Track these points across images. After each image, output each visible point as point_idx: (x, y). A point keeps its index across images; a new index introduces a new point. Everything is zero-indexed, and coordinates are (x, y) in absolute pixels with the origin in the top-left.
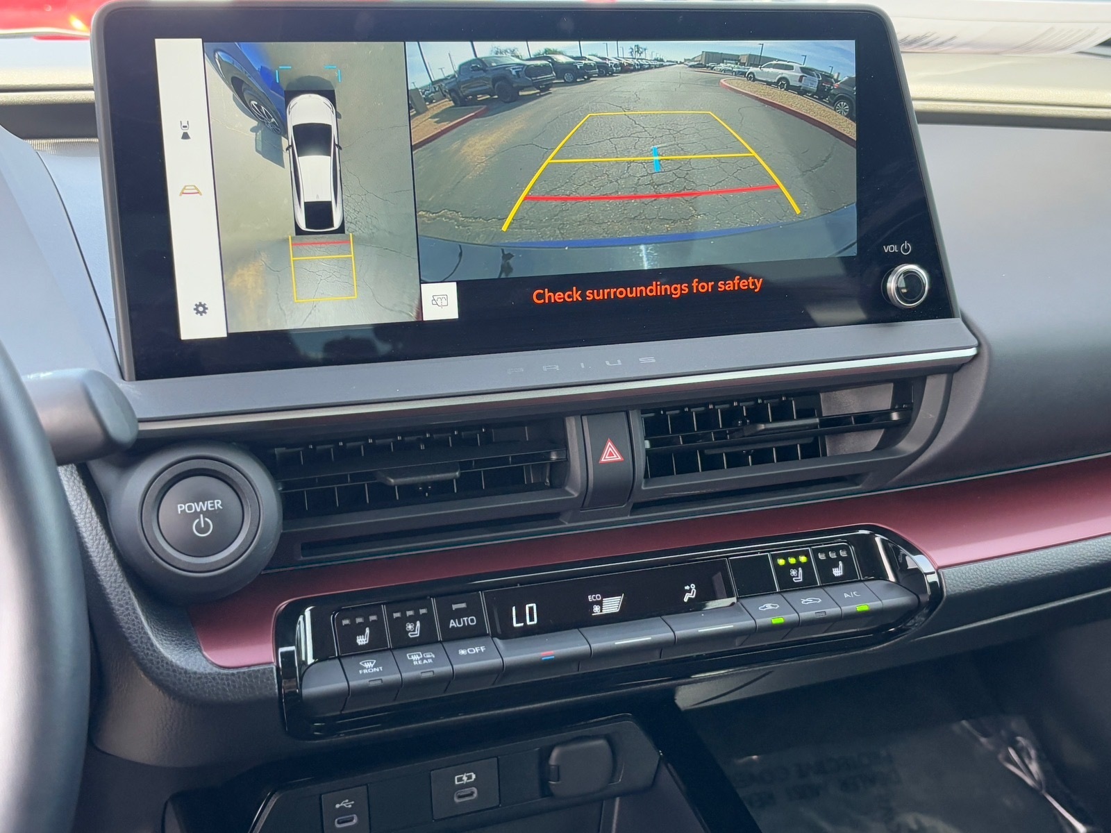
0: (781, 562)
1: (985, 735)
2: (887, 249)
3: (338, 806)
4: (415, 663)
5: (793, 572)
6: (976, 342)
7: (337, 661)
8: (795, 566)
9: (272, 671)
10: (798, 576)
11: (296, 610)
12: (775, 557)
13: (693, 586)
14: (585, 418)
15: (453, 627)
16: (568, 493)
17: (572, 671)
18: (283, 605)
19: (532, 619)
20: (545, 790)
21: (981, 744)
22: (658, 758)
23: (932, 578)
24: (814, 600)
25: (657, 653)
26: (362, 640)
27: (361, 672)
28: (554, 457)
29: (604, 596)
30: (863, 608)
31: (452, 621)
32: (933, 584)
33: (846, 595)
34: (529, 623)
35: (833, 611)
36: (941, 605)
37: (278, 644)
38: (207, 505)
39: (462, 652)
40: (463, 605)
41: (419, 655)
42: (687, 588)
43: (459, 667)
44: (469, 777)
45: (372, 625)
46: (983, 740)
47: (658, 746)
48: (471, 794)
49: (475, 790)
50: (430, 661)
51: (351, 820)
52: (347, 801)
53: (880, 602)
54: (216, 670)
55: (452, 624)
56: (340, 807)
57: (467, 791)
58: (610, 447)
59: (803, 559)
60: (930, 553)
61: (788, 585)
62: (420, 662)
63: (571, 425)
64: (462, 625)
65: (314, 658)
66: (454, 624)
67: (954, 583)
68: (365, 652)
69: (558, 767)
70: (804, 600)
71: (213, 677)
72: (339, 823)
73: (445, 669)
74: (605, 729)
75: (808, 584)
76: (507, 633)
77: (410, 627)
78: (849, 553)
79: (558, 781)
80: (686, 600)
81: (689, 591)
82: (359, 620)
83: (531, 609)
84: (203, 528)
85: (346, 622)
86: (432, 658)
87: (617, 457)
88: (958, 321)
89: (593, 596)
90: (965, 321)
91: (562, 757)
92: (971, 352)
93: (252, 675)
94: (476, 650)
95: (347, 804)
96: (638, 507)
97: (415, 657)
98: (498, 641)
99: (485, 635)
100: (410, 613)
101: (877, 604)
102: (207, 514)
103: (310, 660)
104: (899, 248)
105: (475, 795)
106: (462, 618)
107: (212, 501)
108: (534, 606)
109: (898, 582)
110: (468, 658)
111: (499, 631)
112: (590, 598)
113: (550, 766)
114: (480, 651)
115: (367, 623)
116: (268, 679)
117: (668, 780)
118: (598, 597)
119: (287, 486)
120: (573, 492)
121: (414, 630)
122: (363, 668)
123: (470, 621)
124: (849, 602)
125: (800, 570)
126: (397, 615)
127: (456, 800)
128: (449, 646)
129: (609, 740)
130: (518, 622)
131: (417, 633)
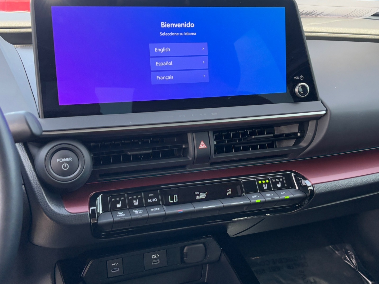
0: (260, 182)
2: (295, 78)
3: (112, 265)
4: (136, 213)
5: (264, 186)
6: (325, 109)
7: (110, 212)
8: (265, 184)
9: (88, 214)
10: (265, 187)
11: (96, 196)
12: (258, 181)
13: (230, 190)
14: (194, 134)
15: (149, 202)
16: (188, 159)
17: (189, 217)
18: (92, 194)
19: (176, 200)
20: (182, 261)
21: (336, 254)
22: (221, 251)
23: (311, 188)
24: (271, 195)
25: (218, 211)
26: (118, 206)
27: (118, 216)
28: (184, 147)
29: (200, 193)
30: (287, 197)
31: (149, 200)
32: (311, 190)
33: (281, 193)
34: (175, 201)
35: (277, 198)
36: (314, 197)
37: (90, 206)
38: (67, 159)
39: (152, 210)
40: (152, 195)
41: (137, 211)
42: (228, 190)
43: (151, 214)
44: (157, 256)
45: (122, 201)
46: (337, 252)
47: (221, 247)
48: (158, 262)
49: (159, 260)
50: (141, 212)
51: (117, 270)
52: (115, 263)
54: (69, 214)
55: (149, 201)
56: (113, 265)
57: (156, 261)
58: (202, 143)
59: (267, 181)
60: (310, 179)
61: (262, 189)
62: (138, 213)
63: (190, 136)
64: (152, 201)
65: (102, 211)
66: (150, 201)
67: (318, 189)
68: (120, 209)
69: (187, 253)
70: (267, 195)
71: (68, 216)
72: (113, 271)
73: (146, 215)
74: (202, 240)
75: (269, 189)
76: (168, 204)
77: (135, 201)
78: (283, 179)
79: (187, 258)
80: (228, 194)
81: (229, 191)
82: (118, 199)
83: (175, 197)
84: (65, 167)
85: (113, 200)
86: (142, 212)
87: (205, 146)
88: (320, 102)
89: (197, 192)
90: (322, 102)
91: (188, 250)
92: (324, 112)
93: (81, 216)
94: (156, 209)
95: (115, 264)
96: (212, 164)
97: (136, 211)
98: (164, 207)
99: (160, 204)
100: (135, 197)
101: (292, 196)
102: (67, 162)
103: (101, 212)
104: (299, 78)
105: (159, 262)
106: (152, 199)
107: (68, 158)
108: (177, 195)
109: (299, 189)
110: (154, 212)
111: (165, 203)
112: (195, 193)
113: (184, 253)
114: (158, 210)
115: (120, 200)
116: (86, 217)
117: (224, 258)
118: (198, 193)
119: (94, 155)
120: (190, 158)
121: (136, 203)
122: (119, 214)
123: (155, 200)
124: (283, 195)
125: (266, 185)
126: (130, 198)
127: (153, 264)
128: (148, 208)
129: (204, 244)
130: (171, 201)
131: (137, 204)
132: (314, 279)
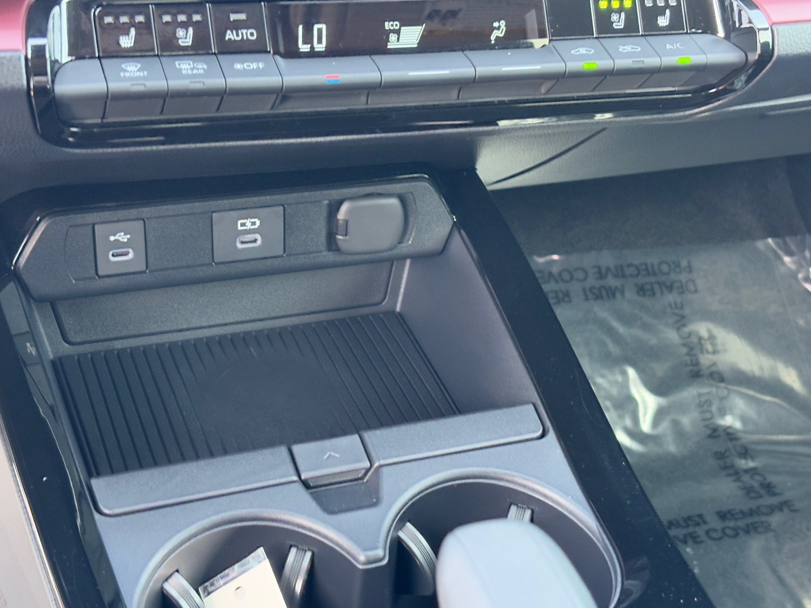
0: (604, 4)
1: (790, 253)
3: (112, 238)
4: (184, 72)
5: (614, 17)
7: (97, 61)
8: (618, 11)
9: (19, 59)
10: (619, 22)
13: (503, 23)
15: (230, 39)
17: (360, 103)
19: (320, 43)
20: (332, 244)
21: (783, 263)
22: (451, 223)
23: (763, 37)
24: (633, 48)
25: (454, 94)
26: (127, 42)
27: (122, 74)
29: (403, 24)
30: (685, 60)
31: (229, 32)
32: (765, 45)
33: (668, 46)
34: (316, 46)
35: (652, 61)
36: (769, 65)
37: (29, 34)
39: (238, 66)
40: (242, 16)
41: (189, 64)
42: (496, 24)
43: (233, 82)
45: (138, 26)
46: (787, 259)
47: (453, 212)
48: (255, 241)
49: (258, 237)
50: (201, 72)
51: (126, 254)
52: (122, 234)
53: (704, 56)
55: (230, 35)
56: (115, 240)
57: (251, 237)
59: (627, 4)
60: (766, 7)
61: (606, 28)
62: (190, 72)
64: (240, 38)
65: (70, 54)
66: (231, 37)
67: (789, 41)
68: (129, 55)
69: (346, 222)
70: (623, 47)
72: (113, 255)
73: (217, 82)
74: (397, 187)
75: (630, 29)
76: (292, 53)
77: (180, 33)
78: (679, 1)
79: (346, 235)
80: (493, 38)
81: (498, 28)
82: (124, 19)
83: (320, 31)
85: (109, 20)
86: (204, 69)
89: (391, 23)
91: (350, 212)
94: (254, 66)
95: (122, 237)
97: (185, 66)
98: (278, 58)
99: (265, 52)
100: (182, 18)
101: (701, 58)
103: (65, 58)
105: (259, 242)
106: (241, 29)
108: (323, 27)
109: (727, 37)
110: (245, 73)
111: (282, 50)
112: (388, 25)
113: (338, 220)
114: (258, 68)
115: (132, 24)
116: (15, 67)
117: (460, 248)
118: (396, 25)
121: (186, 38)
122: (125, 71)
123: (249, 34)
124: (672, 53)
125: (623, 15)
126: (167, 18)
127: (239, 246)
128: (225, 59)
129: (402, 199)
130: (304, 43)
131: (188, 42)
132: (709, 331)
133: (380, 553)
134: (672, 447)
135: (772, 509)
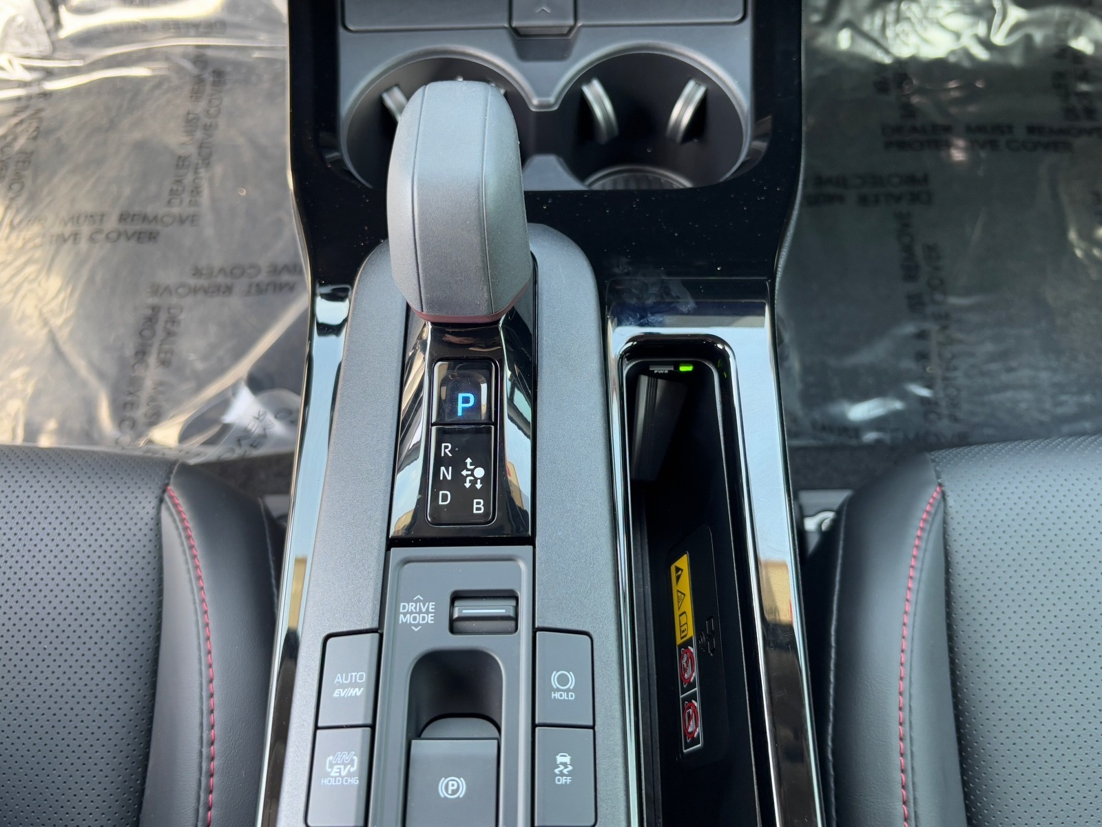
133: (552, 99)
134: (1016, 60)
135: (1081, 132)
